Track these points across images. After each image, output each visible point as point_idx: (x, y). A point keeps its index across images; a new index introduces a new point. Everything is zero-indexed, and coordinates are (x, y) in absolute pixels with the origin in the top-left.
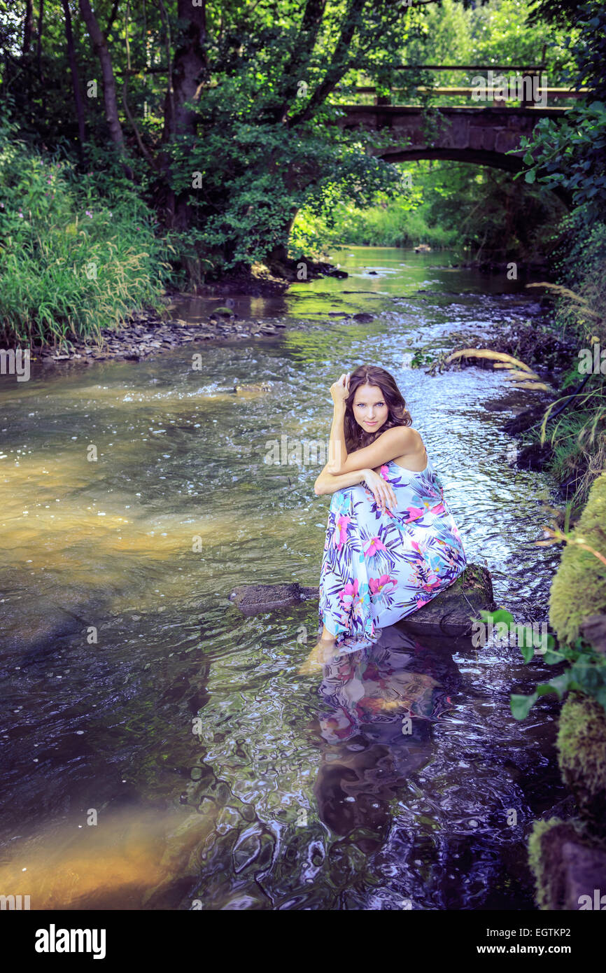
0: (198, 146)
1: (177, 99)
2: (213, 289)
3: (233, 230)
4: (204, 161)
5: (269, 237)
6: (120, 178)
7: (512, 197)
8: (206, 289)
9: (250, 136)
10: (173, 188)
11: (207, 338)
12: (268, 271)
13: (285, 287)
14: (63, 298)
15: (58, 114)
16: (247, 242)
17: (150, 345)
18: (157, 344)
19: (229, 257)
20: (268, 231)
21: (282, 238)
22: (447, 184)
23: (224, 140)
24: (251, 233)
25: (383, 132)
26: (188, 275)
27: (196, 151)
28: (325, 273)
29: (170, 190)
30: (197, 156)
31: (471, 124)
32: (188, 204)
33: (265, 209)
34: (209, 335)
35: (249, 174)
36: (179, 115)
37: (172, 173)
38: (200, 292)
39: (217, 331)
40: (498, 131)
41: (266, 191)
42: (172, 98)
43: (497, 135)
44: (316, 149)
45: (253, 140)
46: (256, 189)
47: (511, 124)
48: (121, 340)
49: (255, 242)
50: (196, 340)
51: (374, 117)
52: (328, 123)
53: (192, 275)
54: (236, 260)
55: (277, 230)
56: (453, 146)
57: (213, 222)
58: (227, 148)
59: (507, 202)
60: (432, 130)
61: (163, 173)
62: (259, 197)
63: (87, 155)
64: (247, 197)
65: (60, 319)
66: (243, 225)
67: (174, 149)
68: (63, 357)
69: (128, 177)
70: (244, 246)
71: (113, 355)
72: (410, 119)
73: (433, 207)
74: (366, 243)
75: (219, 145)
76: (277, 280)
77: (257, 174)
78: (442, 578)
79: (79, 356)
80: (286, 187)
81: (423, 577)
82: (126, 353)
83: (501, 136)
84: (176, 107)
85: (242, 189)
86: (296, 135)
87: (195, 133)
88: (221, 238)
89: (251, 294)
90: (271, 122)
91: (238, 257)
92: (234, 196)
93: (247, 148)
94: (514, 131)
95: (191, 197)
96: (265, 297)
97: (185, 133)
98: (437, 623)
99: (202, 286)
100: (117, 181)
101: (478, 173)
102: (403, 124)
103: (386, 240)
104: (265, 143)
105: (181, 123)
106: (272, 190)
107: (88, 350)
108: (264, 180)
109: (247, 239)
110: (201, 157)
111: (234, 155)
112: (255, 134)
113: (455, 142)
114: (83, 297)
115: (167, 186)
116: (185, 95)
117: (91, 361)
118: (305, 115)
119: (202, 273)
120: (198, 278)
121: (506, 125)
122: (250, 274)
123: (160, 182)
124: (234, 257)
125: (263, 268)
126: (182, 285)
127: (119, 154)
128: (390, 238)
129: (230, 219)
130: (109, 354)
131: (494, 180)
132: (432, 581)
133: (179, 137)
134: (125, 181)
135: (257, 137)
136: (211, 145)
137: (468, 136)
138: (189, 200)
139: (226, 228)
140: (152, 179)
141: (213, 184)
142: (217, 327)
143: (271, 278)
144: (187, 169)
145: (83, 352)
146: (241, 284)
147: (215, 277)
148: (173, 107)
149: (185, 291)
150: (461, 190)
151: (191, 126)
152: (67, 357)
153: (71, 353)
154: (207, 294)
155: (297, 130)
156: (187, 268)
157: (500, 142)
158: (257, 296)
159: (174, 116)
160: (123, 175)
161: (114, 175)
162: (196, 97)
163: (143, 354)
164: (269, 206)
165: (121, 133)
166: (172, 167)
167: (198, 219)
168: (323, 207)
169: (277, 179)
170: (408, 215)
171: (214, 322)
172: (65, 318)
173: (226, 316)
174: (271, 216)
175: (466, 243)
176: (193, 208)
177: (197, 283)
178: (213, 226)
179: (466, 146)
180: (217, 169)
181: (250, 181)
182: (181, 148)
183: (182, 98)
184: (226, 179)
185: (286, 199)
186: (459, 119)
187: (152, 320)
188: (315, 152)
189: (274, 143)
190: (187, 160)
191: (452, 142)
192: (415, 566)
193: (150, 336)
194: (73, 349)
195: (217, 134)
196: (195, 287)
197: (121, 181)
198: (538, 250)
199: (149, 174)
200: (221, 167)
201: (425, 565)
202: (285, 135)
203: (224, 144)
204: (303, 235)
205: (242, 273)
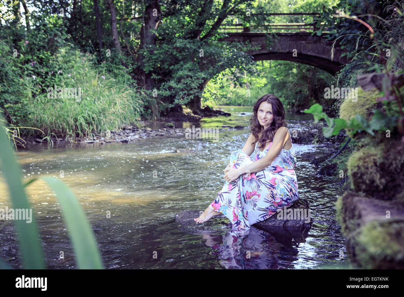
0: (157, 50)
1: (147, 29)
2: (164, 119)
3: (174, 89)
4: (160, 57)
5: (192, 92)
6: (119, 65)
7: (311, 78)
8: (161, 119)
9: (182, 44)
10: (145, 70)
11: (162, 135)
12: (191, 112)
13: (200, 119)
14: (90, 113)
15: (89, 37)
16: (181, 94)
17: (133, 137)
18: (137, 137)
19: (172, 102)
20: (191, 89)
21: (198, 92)
22: (279, 73)
23: (169, 47)
24: (182, 90)
25: (246, 43)
26: (152, 112)
27: (155, 52)
28: (219, 114)
29: (143, 71)
30: (156, 54)
31: (289, 40)
32: (152, 77)
33: (190, 79)
34: (162, 134)
35: (182, 63)
36: (148, 36)
37: (144, 63)
38: (158, 120)
39: (166, 132)
40: (302, 44)
41: (190, 70)
42: (144, 28)
43: (302, 45)
44: (214, 50)
45: (184, 46)
46: (185, 69)
47: (309, 40)
48: (119, 135)
49: (185, 94)
50: (156, 135)
51: (242, 38)
52: (220, 40)
53: (154, 112)
54: (175, 103)
55: (195, 88)
56: (281, 51)
57: (164, 86)
58: (171, 50)
59: (308, 81)
60: (270, 42)
61: (139, 64)
62: (186, 72)
63: (103, 55)
64: (181, 73)
65: (89, 123)
66: (178, 86)
67: (145, 52)
68: (90, 141)
69: (123, 64)
70: (179, 96)
71: (115, 141)
72: (260, 38)
73: (272, 86)
74: (239, 105)
75: (167, 49)
76: (196, 116)
77: (185, 63)
78: (283, 200)
79: (98, 141)
80: (199, 69)
81: (273, 197)
82: (122, 140)
83: (304, 46)
84: (146, 32)
85: (178, 70)
86: (204, 44)
87: (155, 44)
88: (168, 93)
89: (183, 121)
90: (192, 38)
91: (176, 101)
92: (174, 74)
93: (181, 50)
94: (310, 43)
95: (153, 74)
96: (190, 122)
97: (150, 44)
98: (281, 225)
99: (159, 118)
100: (117, 66)
101: (294, 68)
102: (256, 41)
103: (249, 103)
104: (189, 47)
105: (148, 40)
106: (193, 70)
107: (103, 139)
108: (189, 65)
109: (181, 93)
110: (158, 55)
111: (175, 53)
112: (184, 43)
113: (282, 49)
114: (100, 113)
115: (142, 70)
116: (150, 27)
117: (104, 143)
118: (209, 35)
119: (159, 112)
120: (157, 114)
121: (307, 41)
122: (182, 113)
123: (138, 68)
124: (174, 101)
125: (189, 110)
126: (149, 117)
127: (118, 54)
128: (251, 102)
129: (172, 83)
130: (113, 140)
131: (301, 70)
132: (278, 201)
133: (148, 46)
134: (121, 67)
135: (185, 45)
136: (163, 49)
137: (288, 47)
138: (152, 75)
139: (170, 88)
140: (135, 66)
141: (164, 68)
142: (167, 131)
143: (192, 115)
144: (151, 61)
145: (100, 140)
146: (178, 117)
147: (165, 114)
148: (145, 32)
149: (151, 119)
150: (286, 76)
151: (154, 41)
152: (92, 141)
153: (94, 140)
154: (161, 121)
155: (205, 42)
156: (151, 109)
157: (303, 49)
158: (186, 121)
159: (145, 36)
160: (120, 64)
161: (116, 64)
162: (156, 28)
163: (130, 140)
164: (191, 77)
165: (119, 44)
166: (144, 60)
167: (157, 84)
168: (218, 78)
169: (195, 65)
170: (260, 91)
171: (165, 129)
172: (92, 124)
173: (171, 127)
174: (193, 82)
175: (289, 104)
176: (154, 80)
177: (156, 116)
178: (164, 87)
179: (287, 51)
180: (166, 61)
181: (182, 66)
182: (148, 51)
183: (149, 28)
184: (170, 65)
185: (200, 74)
186: (283, 38)
187: (134, 128)
188: (213, 51)
189: (194, 47)
190: (151, 57)
191: (280, 49)
192: (270, 190)
193: (133, 134)
194: (95, 138)
195: (166, 44)
196: (155, 118)
197: (119, 66)
198: (325, 103)
199: (133, 64)
200: (168, 59)
201: (275, 192)
202: (199, 44)
203: (169, 49)
204: (209, 91)
205: (178, 112)
